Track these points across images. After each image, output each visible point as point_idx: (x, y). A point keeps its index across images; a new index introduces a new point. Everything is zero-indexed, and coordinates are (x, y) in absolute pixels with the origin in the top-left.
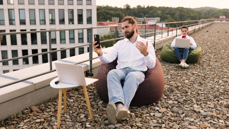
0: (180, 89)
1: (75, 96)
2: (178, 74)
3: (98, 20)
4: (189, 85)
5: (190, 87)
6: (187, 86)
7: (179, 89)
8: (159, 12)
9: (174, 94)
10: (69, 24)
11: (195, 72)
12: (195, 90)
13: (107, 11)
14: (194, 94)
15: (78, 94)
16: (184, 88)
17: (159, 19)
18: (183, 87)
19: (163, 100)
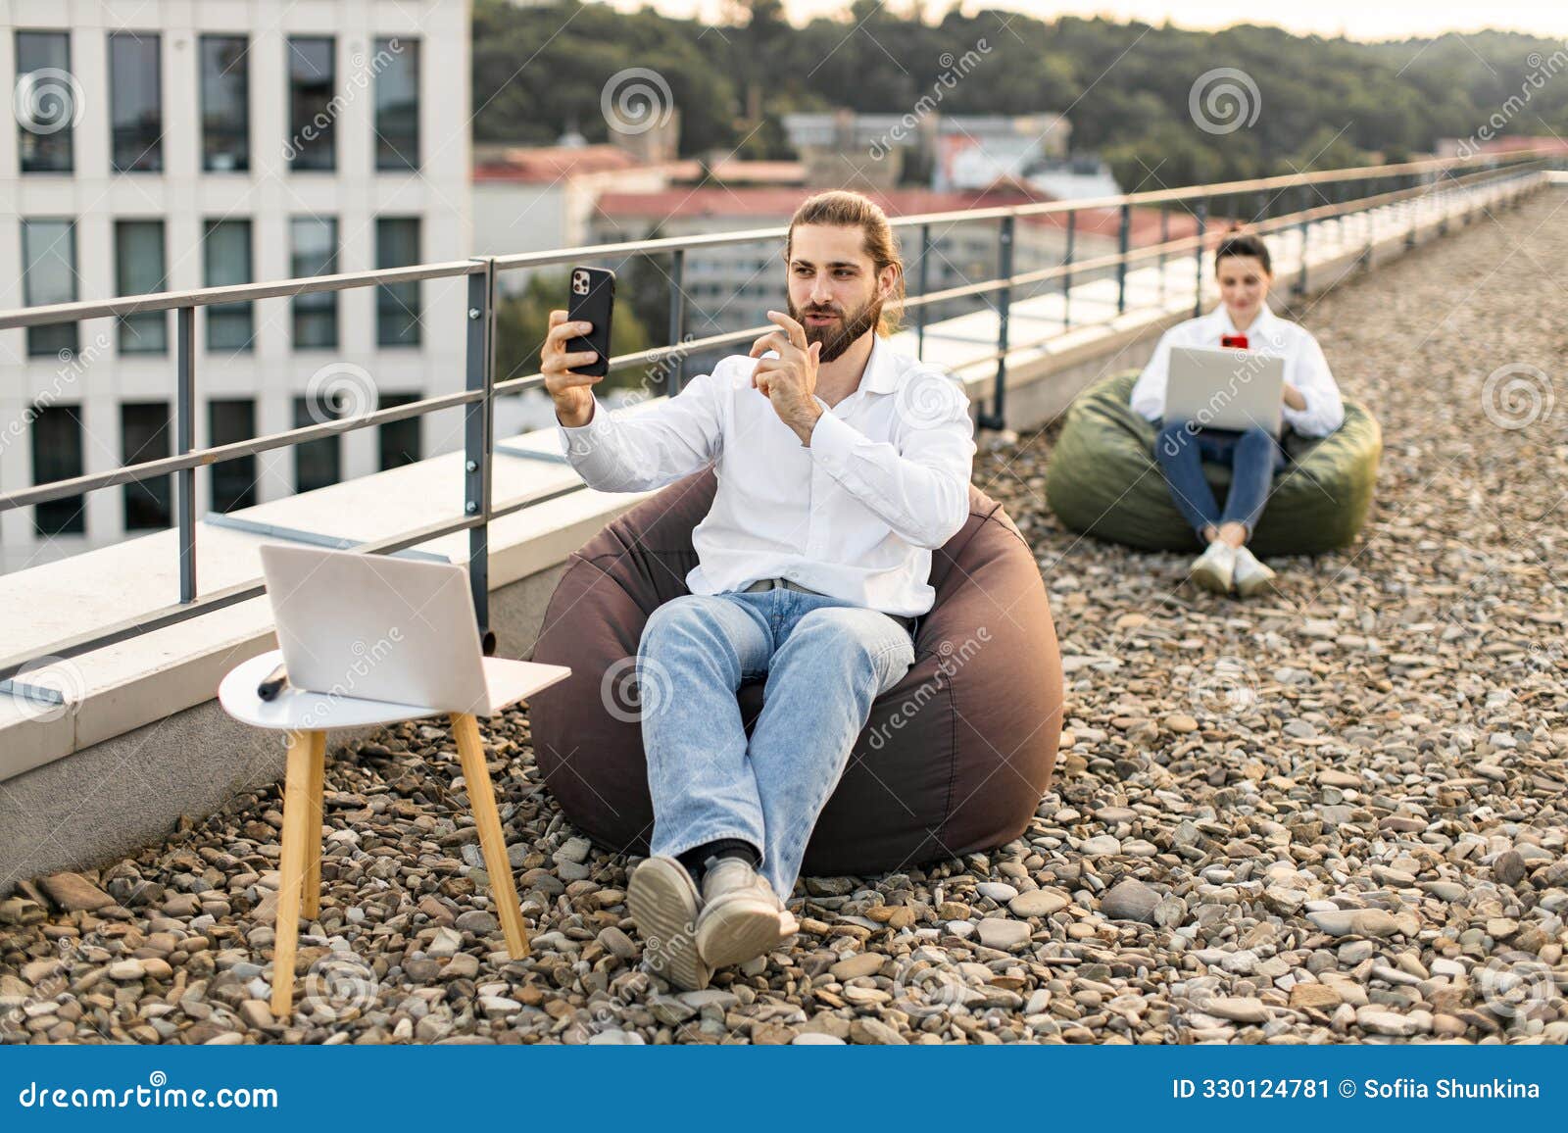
0: (1184, 757)
1: (362, 807)
2: (1182, 637)
3: (480, 134)
4: (1252, 725)
5: (1259, 739)
6: (1239, 730)
7: (1175, 754)
8: (1059, 66)
9: (1136, 793)
10: (207, 167)
11: (1313, 627)
12: (1296, 760)
13: (567, 45)
14: (1286, 792)
15: (383, 792)
16: (1211, 749)
17: (1055, 126)
18: (1208, 739)
19: (1046, 835)
